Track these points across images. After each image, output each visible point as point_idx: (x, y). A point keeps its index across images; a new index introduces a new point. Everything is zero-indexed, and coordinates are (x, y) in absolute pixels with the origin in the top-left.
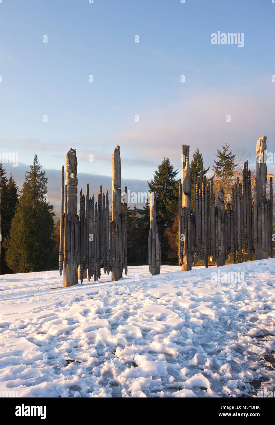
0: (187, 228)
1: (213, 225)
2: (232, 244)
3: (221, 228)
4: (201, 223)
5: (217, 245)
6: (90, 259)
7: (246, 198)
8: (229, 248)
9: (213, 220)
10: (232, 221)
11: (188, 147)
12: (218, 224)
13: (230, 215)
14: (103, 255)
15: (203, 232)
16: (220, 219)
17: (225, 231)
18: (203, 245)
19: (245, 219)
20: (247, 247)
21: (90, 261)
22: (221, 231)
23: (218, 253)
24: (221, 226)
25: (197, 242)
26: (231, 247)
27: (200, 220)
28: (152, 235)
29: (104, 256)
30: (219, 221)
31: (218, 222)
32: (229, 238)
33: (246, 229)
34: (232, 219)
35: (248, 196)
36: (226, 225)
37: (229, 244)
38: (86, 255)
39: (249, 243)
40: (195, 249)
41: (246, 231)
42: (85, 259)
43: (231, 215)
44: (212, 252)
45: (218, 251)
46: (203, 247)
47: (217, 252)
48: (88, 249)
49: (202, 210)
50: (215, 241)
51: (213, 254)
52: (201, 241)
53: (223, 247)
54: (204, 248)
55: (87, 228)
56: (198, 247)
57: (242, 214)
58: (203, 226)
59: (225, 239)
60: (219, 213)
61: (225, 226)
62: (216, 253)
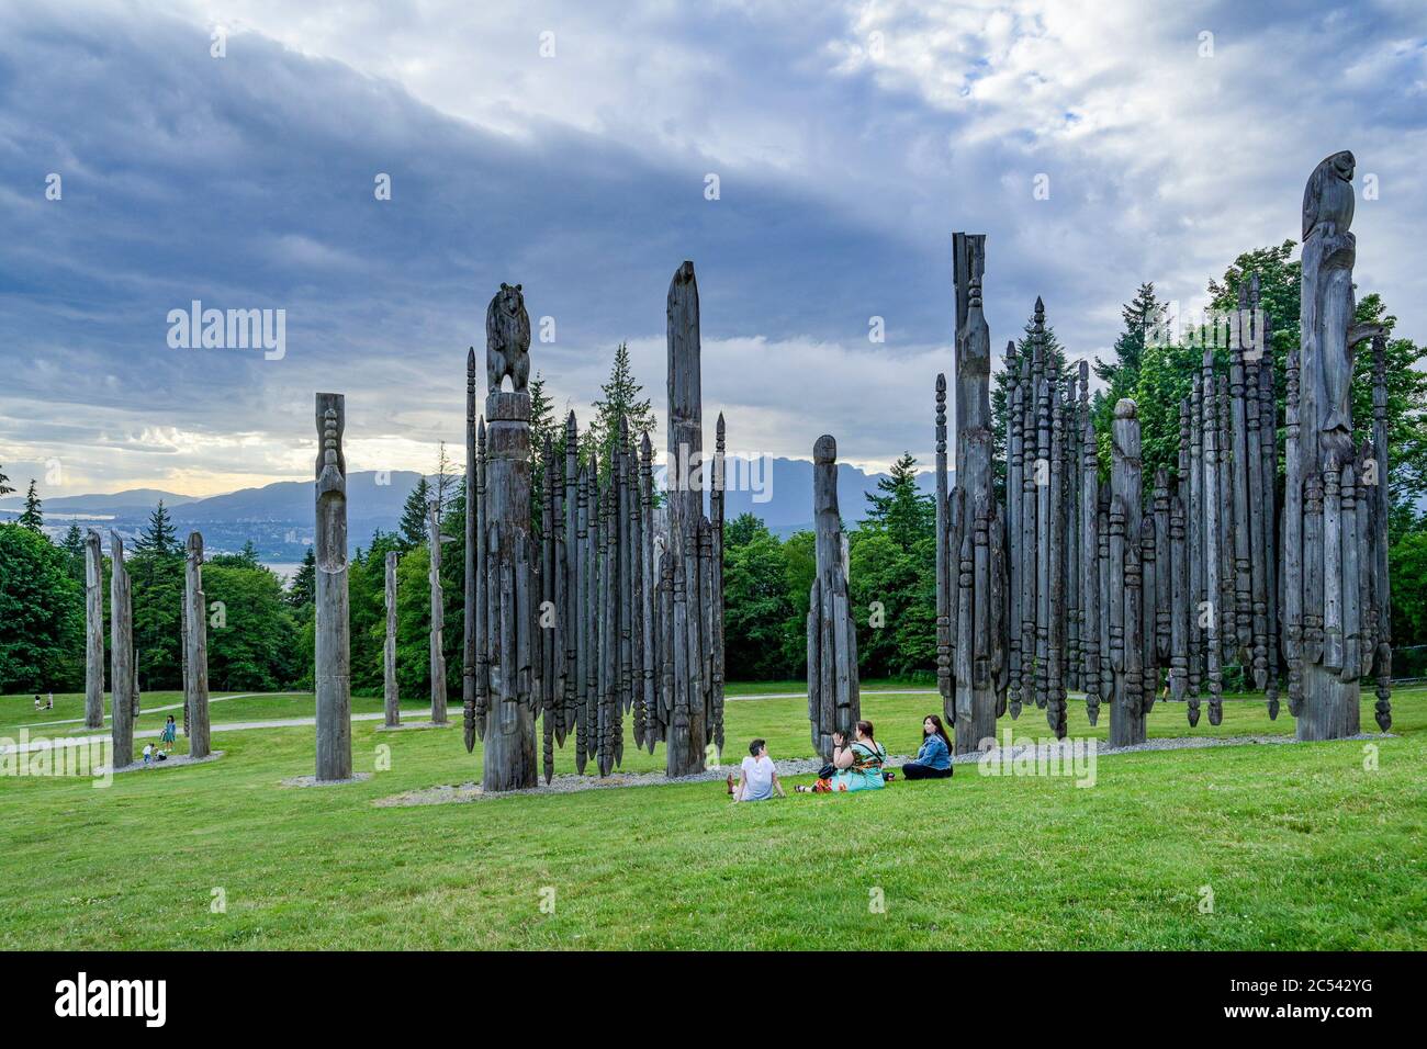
0: (972, 572)
1: (1088, 562)
2: (1175, 641)
3: (1125, 574)
4: (1037, 554)
5: (1105, 645)
6: (580, 692)
7: (1246, 438)
8: (1164, 661)
9: (1087, 537)
10: (1177, 546)
11: (980, 239)
12: (1108, 557)
13: (1166, 515)
14: (632, 677)
15: (1042, 591)
16: (1117, 534)
17: (1141, 586)
18: (1041, 644)
19: (1241, 532)
20: (1255, 656)
21: (580, 700)
22: (1126, 585)
23: (1113, 681)
24: (1124, 565)
25: (1016, 633)
26: (1170, 657)
27: (1028, 540)
28: (820, 605)
29: (634, 682)
30: (1116, 545)
31: (1108, 546)
32: (1161, 618)
33: (1243, 578)
34: (1175, 533)
35: (1258, 429)
36: (1147, 560)
37: (1163, 644)
38: (564, 676)
39: (1260, 639)
40: (1006, 660)
41: (1247, 588)
42: (561, 691)
43: (1170, 518)
44: (1085, 674)
45: (1111, 669)
46: (1041, 653)
47: (1107, 675)
48: (572, 655)
49: (1037, 497)
50: (1097, 628)
51: (1087, 683)
52: (1037, 628)
53: (1132, 654)
54: (1048, 659)
55: (566, 576)
56: (1022, 653)
57: (1226, 515)
58: (1042, 568)
59: (1142, 623)
60: (1115, 507)
61: (1142, 567)
62: (1100, 682)
